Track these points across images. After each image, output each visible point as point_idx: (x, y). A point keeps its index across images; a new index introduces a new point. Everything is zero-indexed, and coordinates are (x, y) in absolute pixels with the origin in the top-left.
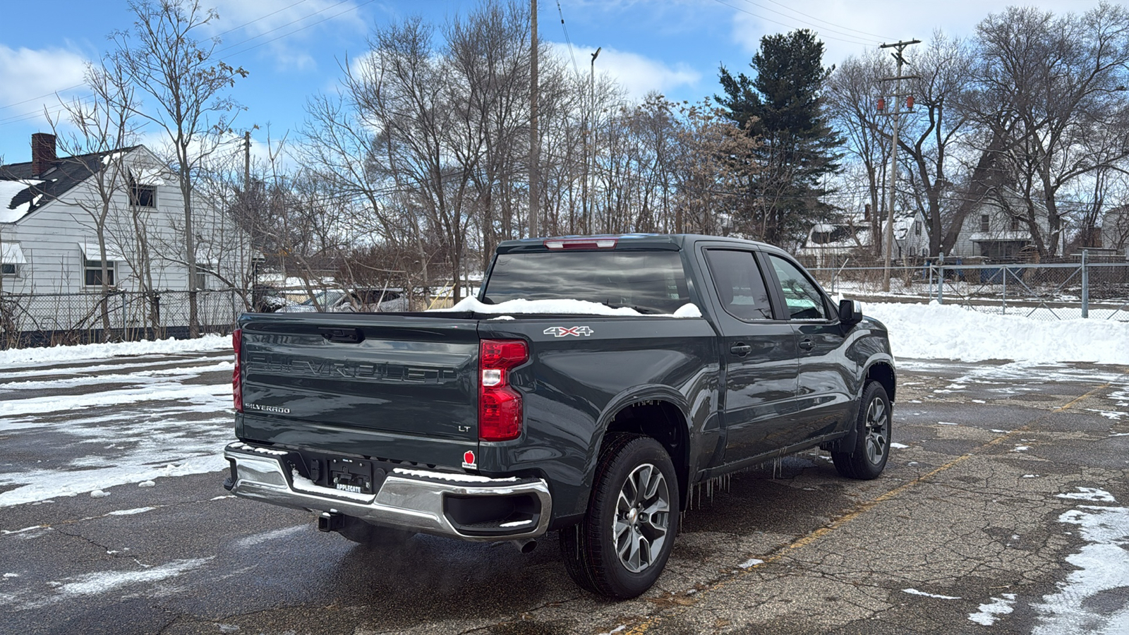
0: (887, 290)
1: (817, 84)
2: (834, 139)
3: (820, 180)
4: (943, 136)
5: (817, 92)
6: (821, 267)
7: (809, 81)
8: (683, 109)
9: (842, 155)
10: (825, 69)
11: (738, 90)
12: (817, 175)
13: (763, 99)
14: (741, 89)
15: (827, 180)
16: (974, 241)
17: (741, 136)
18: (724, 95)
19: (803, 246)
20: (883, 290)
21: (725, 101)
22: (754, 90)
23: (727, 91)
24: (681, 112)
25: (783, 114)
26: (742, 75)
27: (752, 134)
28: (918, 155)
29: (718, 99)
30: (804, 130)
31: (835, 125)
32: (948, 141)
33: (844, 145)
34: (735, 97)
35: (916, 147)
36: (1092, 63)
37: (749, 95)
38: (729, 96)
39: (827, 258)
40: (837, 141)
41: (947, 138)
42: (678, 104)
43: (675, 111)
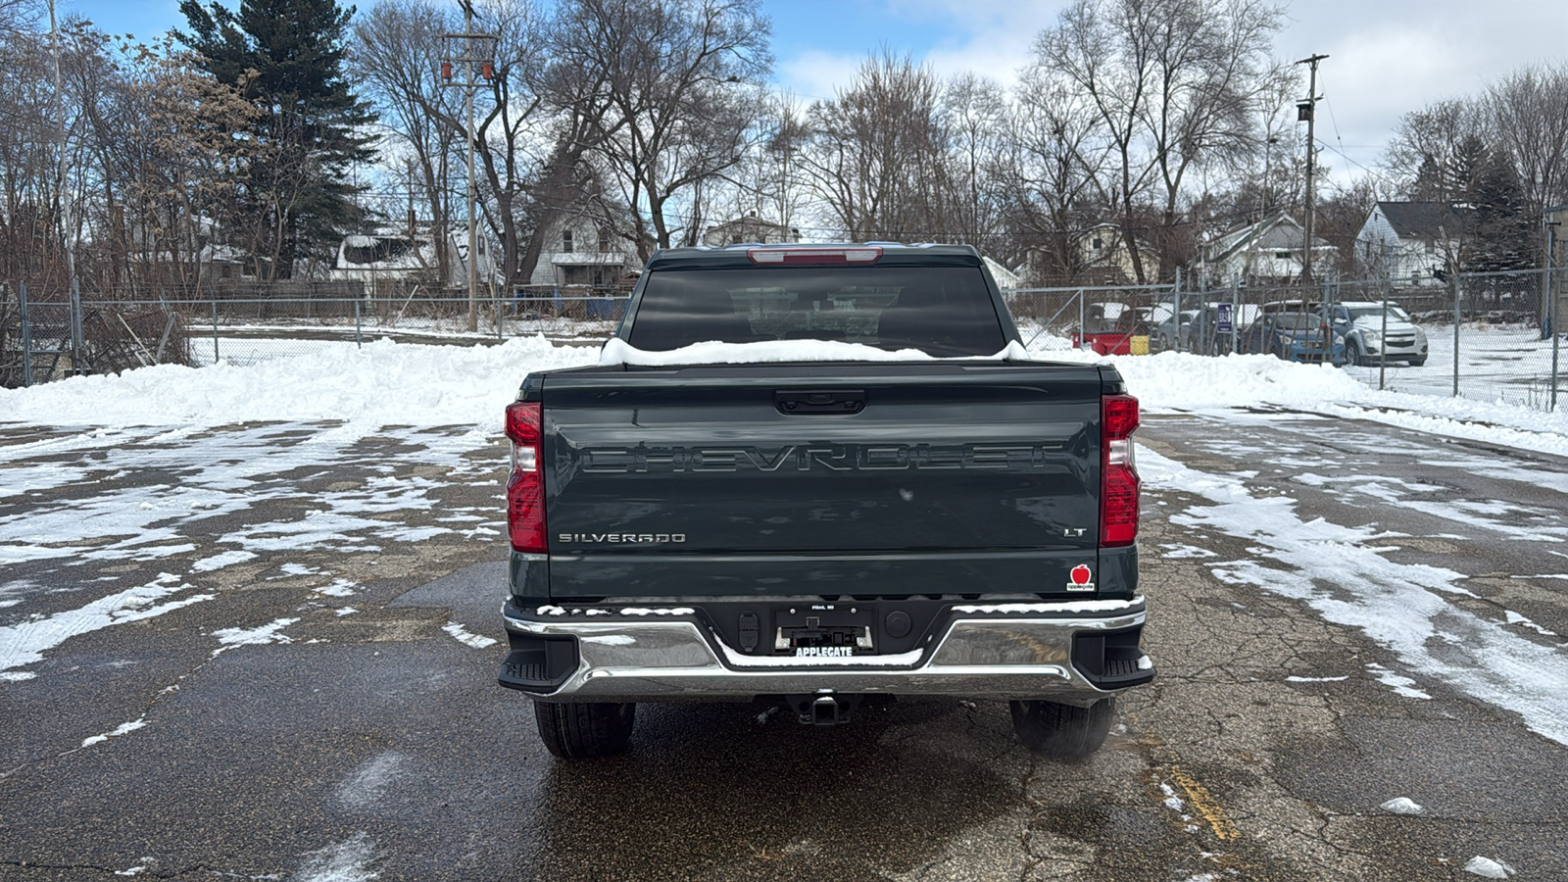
0: (474, 329)
1: (336, 32)
2: (362, 113)
3: (346, 170)
4: (512, 123)
5: (334, 41)
6: (373, 296)
7: (322, 27)
8: (126, 47)
9: (377, 137)
10: (343, 10)
11: (211, 26)
12: (340, 162)
13: (252, 43)
14: (218, 25)
15: (357, 172)
16: (557, 265)
17: (234, 96)
18: (189, 32)
19: (334, 267)
20: (468, 330)
21: (191, 40)
22: (239, 29)
23: (192, 26)
24: (123, 50)
25: (288, 69)
26: (216, 3)
27: (250, 95)
28: (480, 145)
29: (180, 37)
30: (321, 96)
31: (362, 91)
32: (519, 130)
33: (377, 122)
34: (206, 36)
35: (478, 134)
36: (697, 44)
37: (230, 34)
38: (197, 34)
39: (381, 285)
40: (366, 115)
41: (517, 126)
42: (118, 38)
43: (114, 47)
